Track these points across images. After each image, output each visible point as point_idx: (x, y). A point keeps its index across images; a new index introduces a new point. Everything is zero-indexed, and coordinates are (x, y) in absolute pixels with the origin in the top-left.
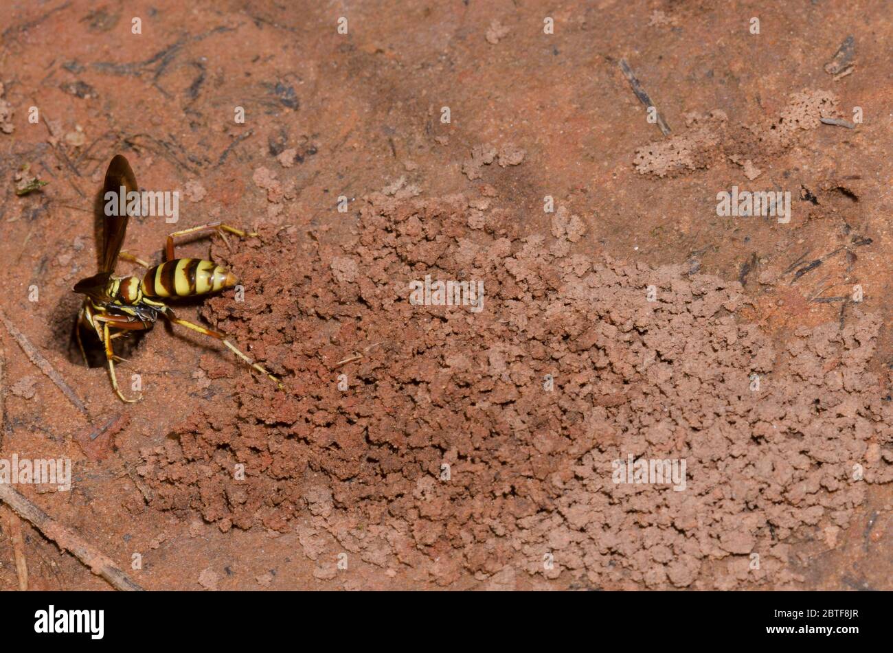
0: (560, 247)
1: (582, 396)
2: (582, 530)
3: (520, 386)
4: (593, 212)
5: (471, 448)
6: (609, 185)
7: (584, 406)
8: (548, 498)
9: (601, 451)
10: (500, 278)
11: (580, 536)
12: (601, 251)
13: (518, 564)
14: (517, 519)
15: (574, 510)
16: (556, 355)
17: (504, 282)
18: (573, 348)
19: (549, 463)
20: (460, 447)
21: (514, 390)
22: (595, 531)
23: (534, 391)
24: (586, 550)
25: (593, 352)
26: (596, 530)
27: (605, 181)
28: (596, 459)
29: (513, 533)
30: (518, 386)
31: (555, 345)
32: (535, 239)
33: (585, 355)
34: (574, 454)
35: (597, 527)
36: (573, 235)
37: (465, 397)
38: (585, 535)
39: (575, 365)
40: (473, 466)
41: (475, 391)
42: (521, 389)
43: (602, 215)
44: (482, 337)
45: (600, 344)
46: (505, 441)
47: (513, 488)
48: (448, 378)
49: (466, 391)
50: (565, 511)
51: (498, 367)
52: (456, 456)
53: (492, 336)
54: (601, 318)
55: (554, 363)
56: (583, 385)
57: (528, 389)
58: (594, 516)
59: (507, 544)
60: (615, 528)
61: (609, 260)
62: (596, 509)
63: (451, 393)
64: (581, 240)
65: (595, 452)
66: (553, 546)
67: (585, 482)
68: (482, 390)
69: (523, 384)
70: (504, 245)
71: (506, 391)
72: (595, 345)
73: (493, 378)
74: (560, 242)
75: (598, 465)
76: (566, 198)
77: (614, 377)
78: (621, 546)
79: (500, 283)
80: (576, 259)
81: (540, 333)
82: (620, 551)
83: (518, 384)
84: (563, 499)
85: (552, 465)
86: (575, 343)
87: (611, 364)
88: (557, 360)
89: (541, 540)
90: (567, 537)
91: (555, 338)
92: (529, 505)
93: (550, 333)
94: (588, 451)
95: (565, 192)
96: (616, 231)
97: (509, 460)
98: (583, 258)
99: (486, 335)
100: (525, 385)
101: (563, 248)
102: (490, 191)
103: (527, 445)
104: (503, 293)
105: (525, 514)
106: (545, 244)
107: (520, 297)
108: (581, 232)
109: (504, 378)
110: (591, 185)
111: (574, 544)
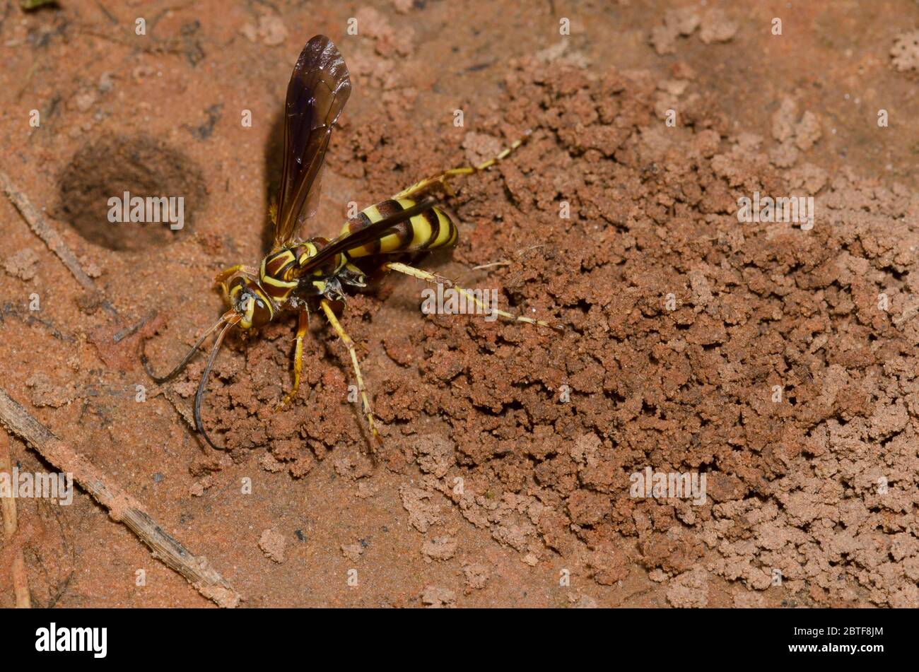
0: (785, 155)
1: (813, 349)
2: (805, 528)
3: (732, 325)
4: (829, 114)
5: (662, 397)
6: (852, 81)
7: (816, 362)
8: (764, 477)
9: (842, 422)
10: (704, 182)
11: (800, 536)
12: (840, 165)
13: (711, 565)
14: (716, 502)
15: (798, 497)
16: (780, 291)
17: (709, 189)
18: (804, 282)
19: (771, 429)
20: (647, 394)
21: (723, 330)
22: (824, 532)
23: (748, 334)
24: (809, 555)
25: (832, 292)
26: (823, 530)
27: (847, 75)
28: (833, 432)
29: (706, 523)
30: (727, 325)
31: (779, 278)
32: (750, 140)
33: (820, 295)
34: (806, 420)
35: (827, 525)
36: (804, 140)
37: (652, 331)
38: (808, 537)
39: (808, 305)
40: (664, 422)
41: (670, 323)
42: (730, 330)
43: (843, 118)
44: (680, 254)
45: (844, 281)
46: (710, 394)
47: (716, 457)
48: (633, 302)
49: (656, 324)
50: (784, 498)
51: (703, 293)
52: (641, 405)
53: (694, 255)
54: (845, 247)
55: (776, 301)
56: (815, 334)
57: (741, 331)
58: (825, 511)
59: (698, 537)
60: (852, 529)
61: (852, 177)
62: (827, 501)
63: (636, 323)
64: (812, 148)
65: (832, 423)
66: (765, 543)
67: (815, 462)
68: (680, 322)
69: (735, 322)
70: (710, 139)
71: (711, 328)
72: (835, 283)
73: (696, 309)
74: (786, 146)
75: (835, 440)
76: (793, 92)
77: (859, 329)
78: (862, 552)
79: (703, 189)
80: (808, 169)
81: (762, 257)
82: (859, 560)
83: (728, 321)
84: (785, 481)
85: (774, 431)
86: (807, 276)
87: (856, 310)
88: (780, 298)
89: (748, 534)
90: (785, 534)
91: (779, 268)
92: (736, 485)
93: (775, 260)
94: (823, 421)
95: (790, 84)
96: (862, 142)
97: (714, 418)
98: (818, 171)
99: (687, 251)
100: (738, 324)
101: (789, 155)
102: (687, 72)
103: (738, 402)
104: (707, 202)
105: (729, 497)
106: (762, 148)
107: (730, 210)
108: (814, 138)
109: (711, 310)
110: (827, 79)
111: (792, 546)
